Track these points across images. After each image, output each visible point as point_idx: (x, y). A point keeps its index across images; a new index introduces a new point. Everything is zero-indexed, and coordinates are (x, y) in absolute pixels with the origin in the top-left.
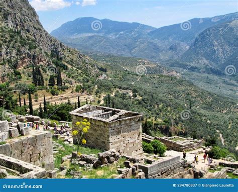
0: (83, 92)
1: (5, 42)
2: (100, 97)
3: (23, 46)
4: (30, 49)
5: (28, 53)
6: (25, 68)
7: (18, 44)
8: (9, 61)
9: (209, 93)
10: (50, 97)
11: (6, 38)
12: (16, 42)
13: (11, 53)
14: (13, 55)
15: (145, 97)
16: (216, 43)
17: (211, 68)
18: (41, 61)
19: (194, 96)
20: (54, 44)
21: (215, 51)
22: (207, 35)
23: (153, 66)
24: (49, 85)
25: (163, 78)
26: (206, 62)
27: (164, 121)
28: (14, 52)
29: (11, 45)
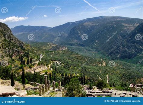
0: (41, 65)
1: (7, 46)
2: (49, 66)
3: (14, 47)
4: (17, 48)
5: (16, 50)
6: (15, 57)
7: (12, 47)
8: (9, 55)
9: (85, 57)
10: (29, 70)
11: (7, 45)
12: (11, 46)
13: (10, 51)
14: (11, 52)
15: (65, 64)
16: (79, 32)
17: (79, 44)
18: (21, 53)
19: (80, 59)
20: (21, 43)
21: (79, 36)
22: (75, 29)
23: (55, 45)
24: (27, 64)
25: (64, 52)
26: (76, 41)
27: (80, 75)
28: (11, 50)
29: (10, 48)
